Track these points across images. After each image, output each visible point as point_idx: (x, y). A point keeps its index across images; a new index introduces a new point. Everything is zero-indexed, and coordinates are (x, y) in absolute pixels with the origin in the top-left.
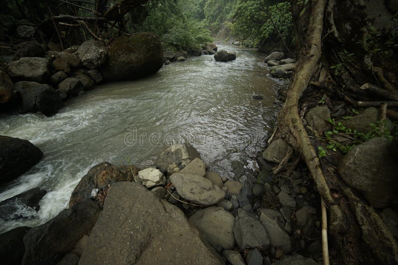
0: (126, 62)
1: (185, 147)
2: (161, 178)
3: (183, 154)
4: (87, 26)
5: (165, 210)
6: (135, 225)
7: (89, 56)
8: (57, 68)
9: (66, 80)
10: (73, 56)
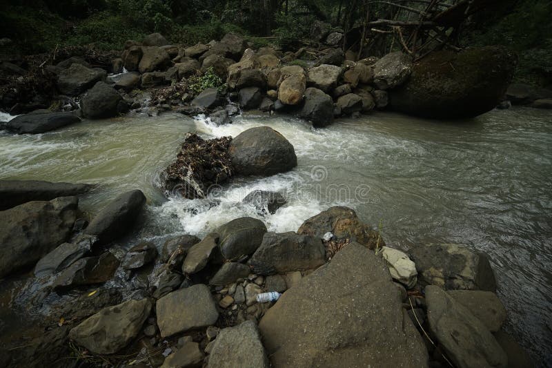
0: (432, 90)
1: (477, 260)
2: (412, 278)
3: (468, 268)
4: (401, 33)
5: (403, 328)
6: (357, 310)
7: (386, 72)
8: (345, 80)
9: (348, 95)
10: (368, 69)
